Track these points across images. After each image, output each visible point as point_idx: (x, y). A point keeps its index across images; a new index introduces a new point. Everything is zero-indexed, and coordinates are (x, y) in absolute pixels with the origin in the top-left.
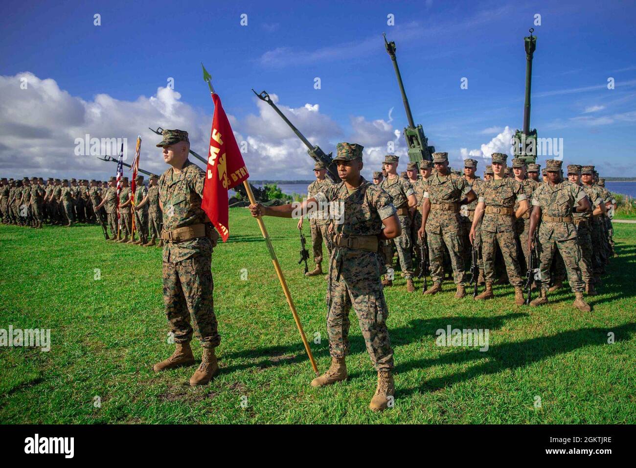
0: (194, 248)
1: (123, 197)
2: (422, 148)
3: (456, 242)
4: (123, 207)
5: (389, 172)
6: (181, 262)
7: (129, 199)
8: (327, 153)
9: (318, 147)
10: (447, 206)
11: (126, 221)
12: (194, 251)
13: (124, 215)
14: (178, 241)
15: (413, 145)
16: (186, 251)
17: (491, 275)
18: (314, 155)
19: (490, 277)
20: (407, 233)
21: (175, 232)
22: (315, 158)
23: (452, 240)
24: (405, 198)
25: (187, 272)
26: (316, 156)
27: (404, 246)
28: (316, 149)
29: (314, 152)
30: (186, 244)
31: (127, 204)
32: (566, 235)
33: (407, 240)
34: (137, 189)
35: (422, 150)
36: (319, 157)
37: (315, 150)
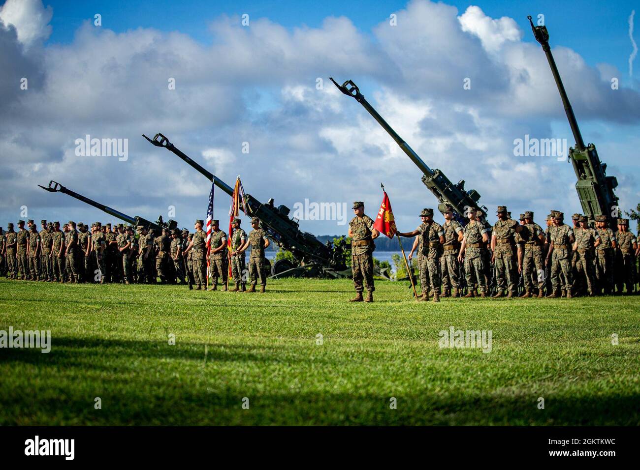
0: (367, 249)
1: (215, 242)
2: (595, 181)
3: (510, 263)
4: (215, 253)
5: (471, 218)
6: (361, 255)
7: (222, 244)
8: (455, 182)
9: (440, 172)
10: (505, 241)
11: (219, 268)
12: (367, 250)
13: (217, 262)
14: (360, 246)
15: (583, 174)
16: (363, 250)
17: (528, 284)
18: (433, 185)
19: (528, 286)
20: (481, 259)
21: (359, 242)
22: (434, 190)
23: (508, 262)
24: (480, 236)
25: (363, 259)
26: (436, 187)
27: (480, 268)
28: (436, 176)
29: (433, 180)
30: (363, 247)
31: (221, 249)
32: (562, 256)
33: (481, 264)
34: (234, 233)
35: (594, 183)
36: (442, 189)
37: (434, 177)
